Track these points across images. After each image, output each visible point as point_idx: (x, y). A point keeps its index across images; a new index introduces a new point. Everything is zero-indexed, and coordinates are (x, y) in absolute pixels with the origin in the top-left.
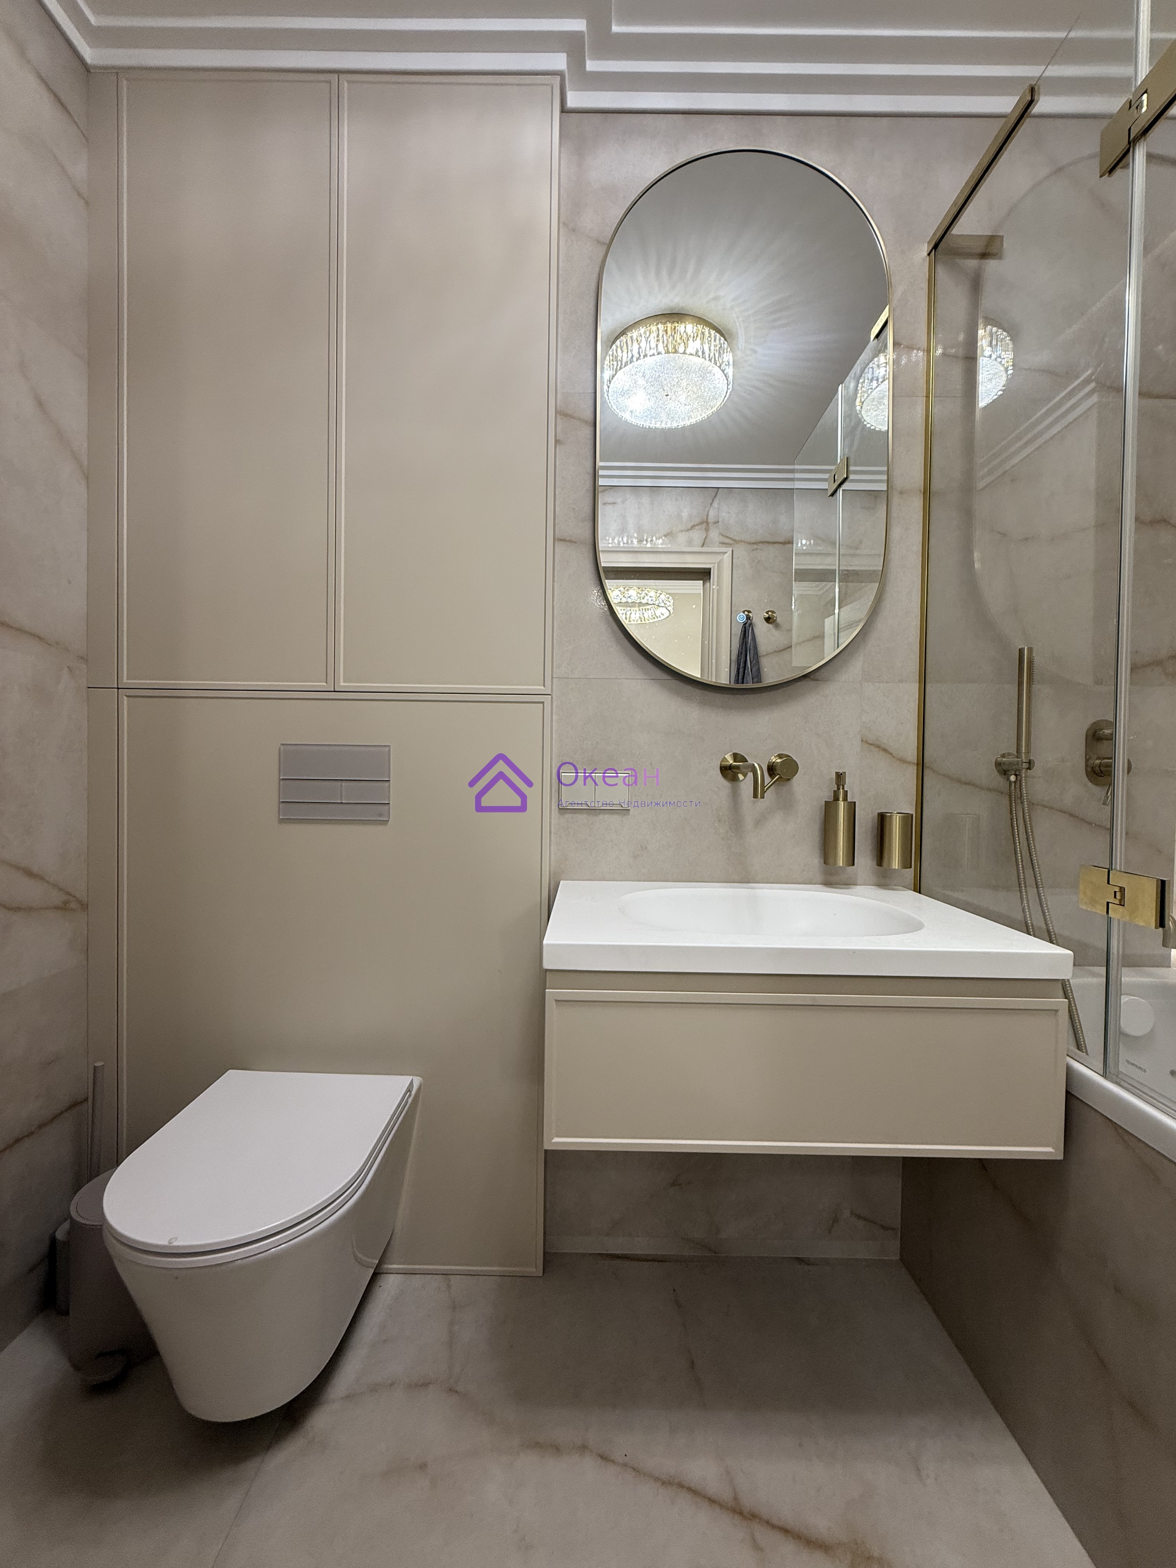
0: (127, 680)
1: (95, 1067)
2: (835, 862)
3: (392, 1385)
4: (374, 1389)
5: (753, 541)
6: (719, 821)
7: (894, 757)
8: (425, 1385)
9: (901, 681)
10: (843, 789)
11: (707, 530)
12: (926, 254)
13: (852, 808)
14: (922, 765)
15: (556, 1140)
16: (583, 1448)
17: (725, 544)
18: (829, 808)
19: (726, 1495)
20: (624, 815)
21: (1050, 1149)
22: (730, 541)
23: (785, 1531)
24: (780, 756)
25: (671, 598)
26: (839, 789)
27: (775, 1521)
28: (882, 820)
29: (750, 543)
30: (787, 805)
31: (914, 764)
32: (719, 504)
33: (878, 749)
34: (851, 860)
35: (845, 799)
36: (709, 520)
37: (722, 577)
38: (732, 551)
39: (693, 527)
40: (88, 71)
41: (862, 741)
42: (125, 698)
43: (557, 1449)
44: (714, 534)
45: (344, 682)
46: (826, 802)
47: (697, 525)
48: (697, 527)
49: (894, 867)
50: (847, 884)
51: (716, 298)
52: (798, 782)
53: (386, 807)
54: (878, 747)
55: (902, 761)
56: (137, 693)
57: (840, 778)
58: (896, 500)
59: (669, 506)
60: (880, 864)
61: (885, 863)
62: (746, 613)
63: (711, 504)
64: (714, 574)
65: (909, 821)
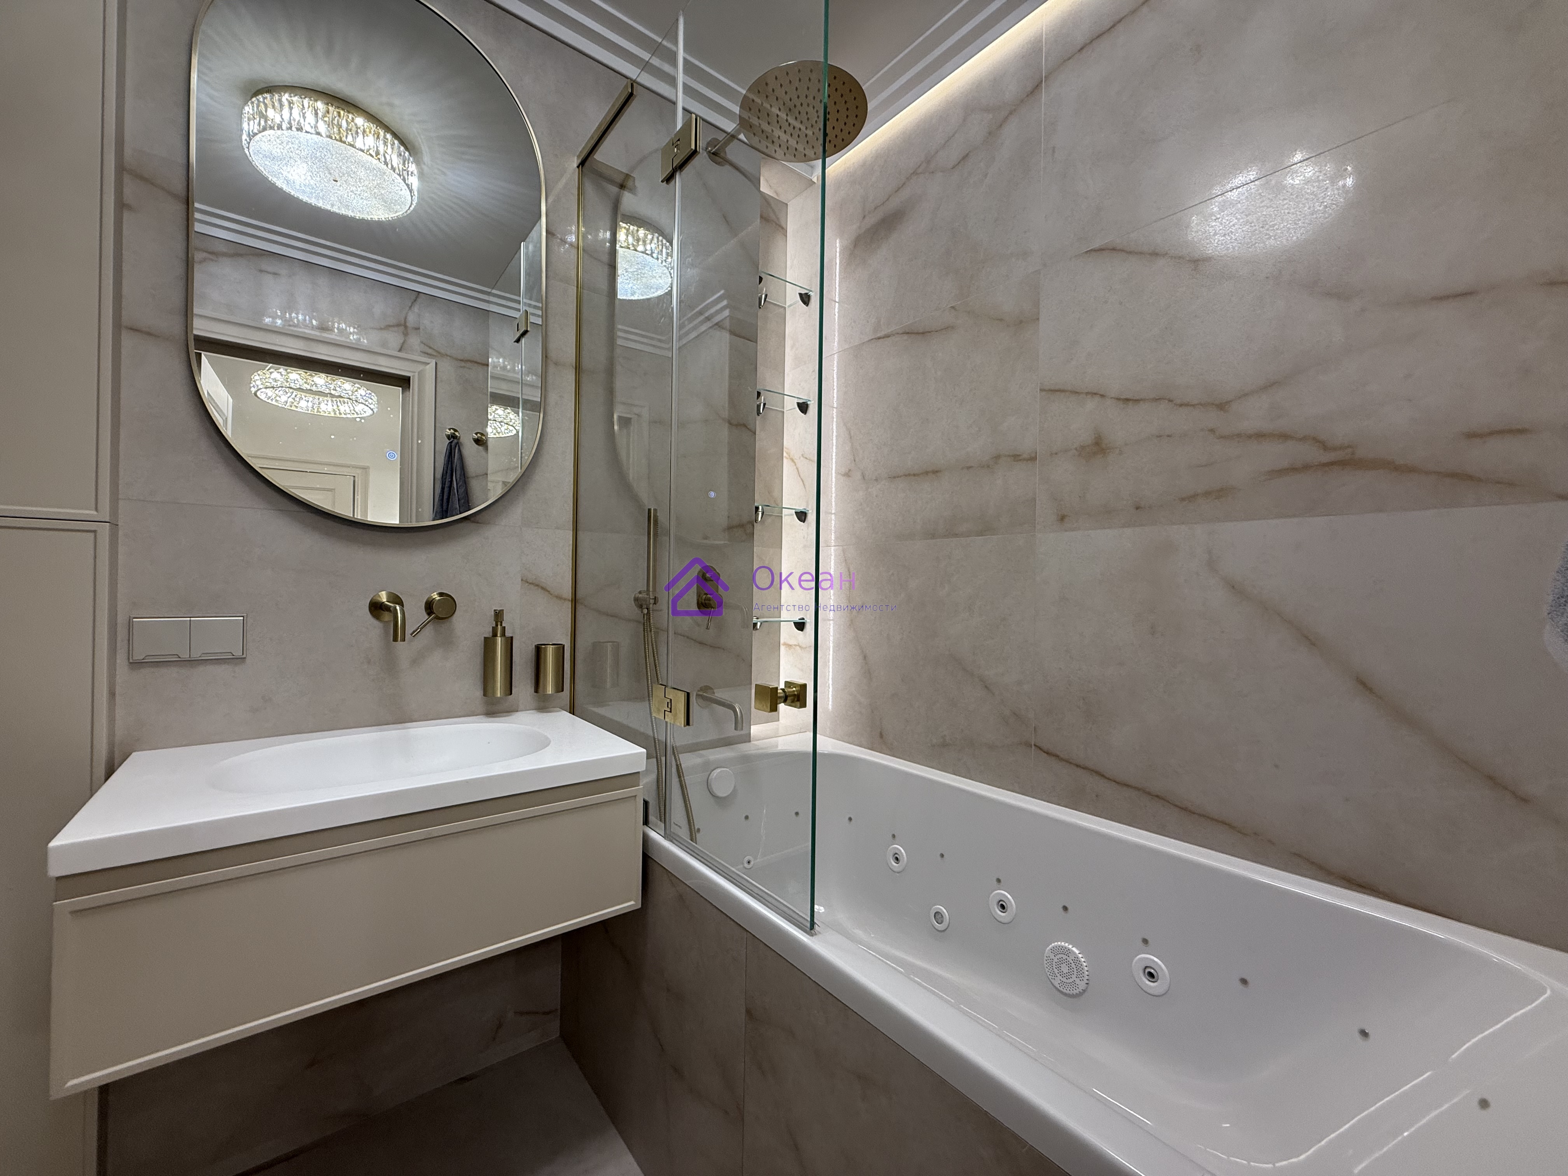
2: (494, 692)
5: (463, 358)
6: (369, 662)
7: (551, 594)
9: (557, 528)
10: (501, 625)
11: (405, 334)
12: (575, 165)
13: (509, 643)
14: (575, 601)
17: (427, 354)
18: (488, 644)
20: (236, 665)
22: (432, 352)
24: (441, 594)
25: (373, 394)
26: (497, 625)
28: (539, 651)
29: (457, 359)
30: (447, 643)
31: (569, 600)
32: (420, 309)
33: (536, 588)
34: (509, 690)
35: (503, 634)
36: (408, 325)
37: (424, 388)
38: (436, 363)
41: (522, 580)
44: (414, 341)
46: (485, 638)
47: (393, 326)
48: (393, 329)
49: (548, 693)
50: (509, 711)
52: (459, 621)
54: (537, 585)
55: (559, 597)
57: (498, 616)
58: (552, 369)
59: (357, 297)
60: (536, 691)
61: (541, 689)
62: (452, 431)
63: (410, 307)
64: (414, 384)
65: (559, 649)
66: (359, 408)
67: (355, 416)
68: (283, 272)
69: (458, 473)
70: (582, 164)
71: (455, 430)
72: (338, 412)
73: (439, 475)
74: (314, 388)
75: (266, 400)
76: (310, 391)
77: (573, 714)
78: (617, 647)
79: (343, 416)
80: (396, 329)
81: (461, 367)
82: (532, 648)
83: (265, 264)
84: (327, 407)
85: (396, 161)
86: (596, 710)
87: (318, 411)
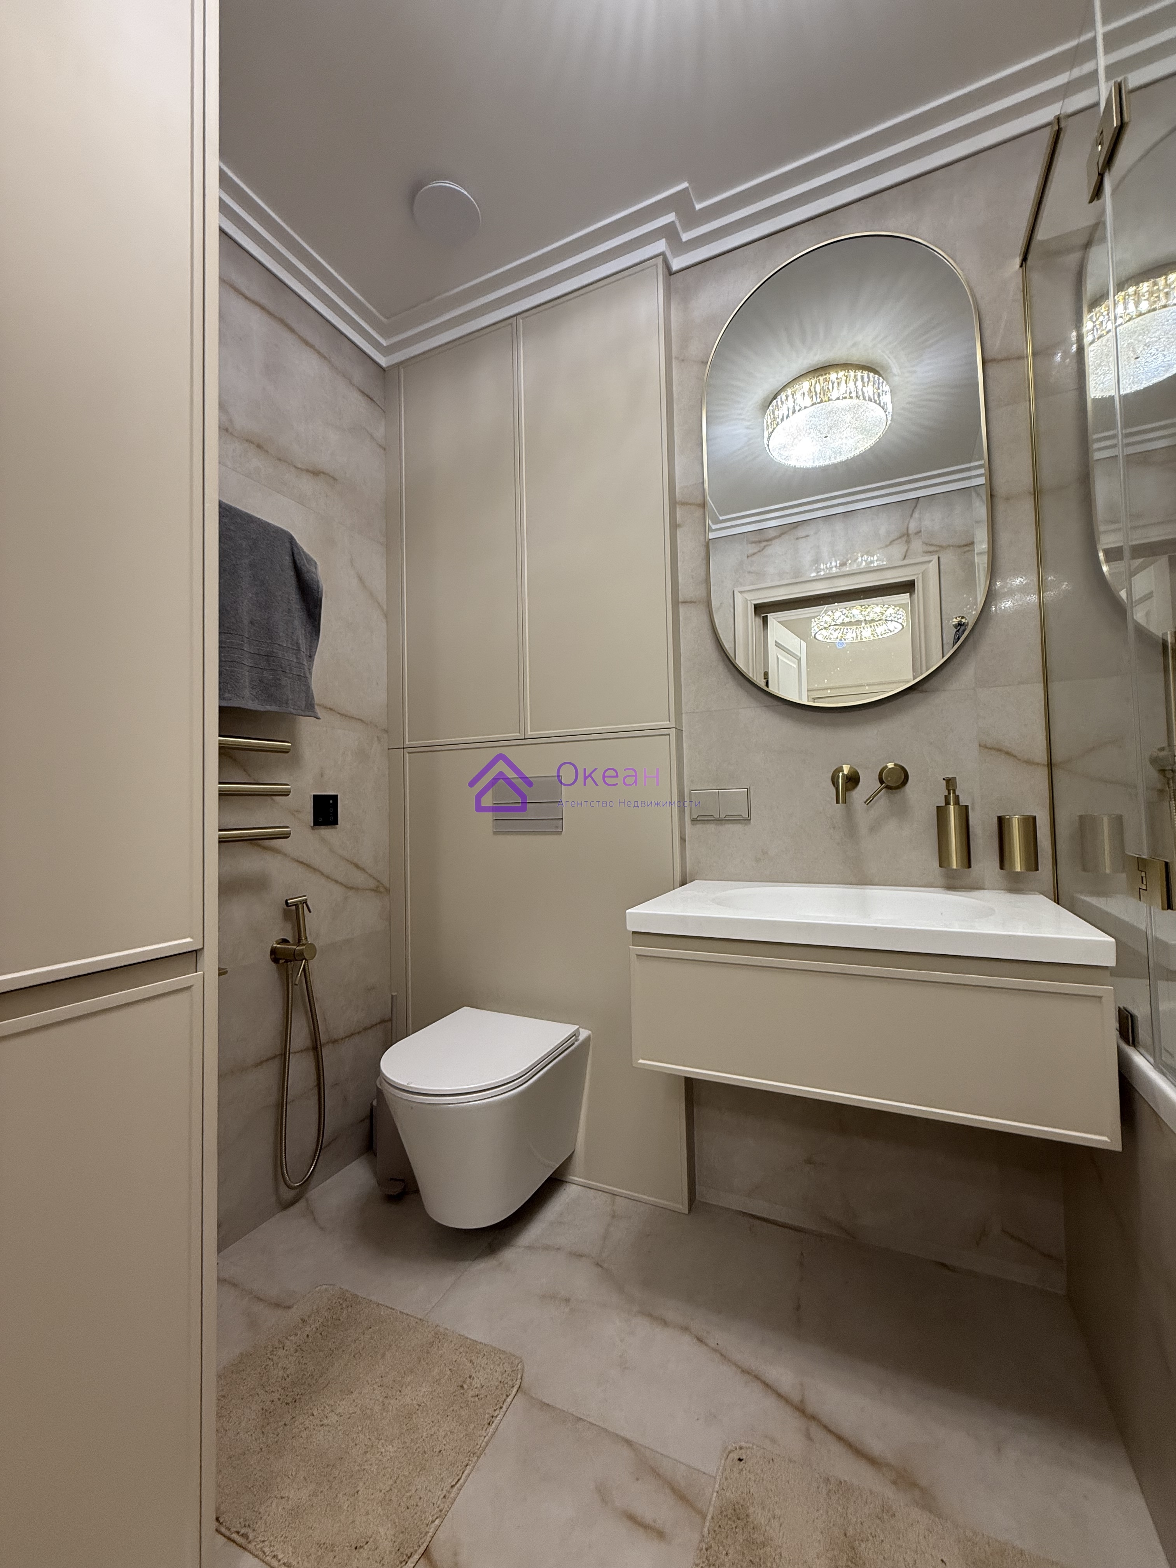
0: (408, 742)
1: (392, 996)
2: (951, 864)
3: (558, 1249)
4: (547, 1248)
5: (964, 543)
6: (834, 828)
7: (1019, 760)
8: (581, 1256)
9: (1023, 683)
10: (954, 793)
11: (908, 542)
12: (1018, 266)
13: (964, 814)
14: (1050, 765)
15: (641, 1061)
16: (686, 1329)
17: (930, 552)
18: (941, 813)
19: (796, 1397)
20: (746, 824)
21: (1105, 1138)
22: (935, 548)
23: (840, 1438)
24: (894, 765)
25: (901, 609)
26: (949, 793)
27: (833, 1428)
28: (1002, 822)
29: (959, 547)
30: (902, 812)
31: (1044, 765)
32: (920, 513)
33: (999, 752)
34: (968, 861)
35: (957, 803)
36: (910, 532)
37: (927, 588)
38: (939, 558)
39: (891, 543)
40: (384, 370)
41: (980, 745)
42: (407, 755)
43: (665, 1323)
44: (917, 545)
45: (531, 731)
46: (937, 807)
47: (897, 539)
48: (896, 542)
49: (1017, 870)
50: (972, 887)
51: (854, 345)
52: (911, 789)
53: (561, 821)
54: (999, 750)
55: (1029, 762)
56: (414, 750)
57: (950, 783)
58: (1001, 507)
59: (864, 527)
60: (1002, 867)
61: (1007, 864)
62: (959, 619)
63: (911, 516)
64: (919, 586)
65: (1030, 823)
66: (891, 625)
67: (890, 634)
68: (812, 533)
70: (1025, 259)
71: (962, 617)
75: (822, 640)
76: (850, 623)
77: (1059, 904)
78: (1118, 822)
79: (880, 637)
80: (900, 540)
81: (965, 552)
82: (996, 820)
83: (801, 532)
84: (867, 633)
85: (869, 390)
86: (1089, 899)
87: (861, 639)
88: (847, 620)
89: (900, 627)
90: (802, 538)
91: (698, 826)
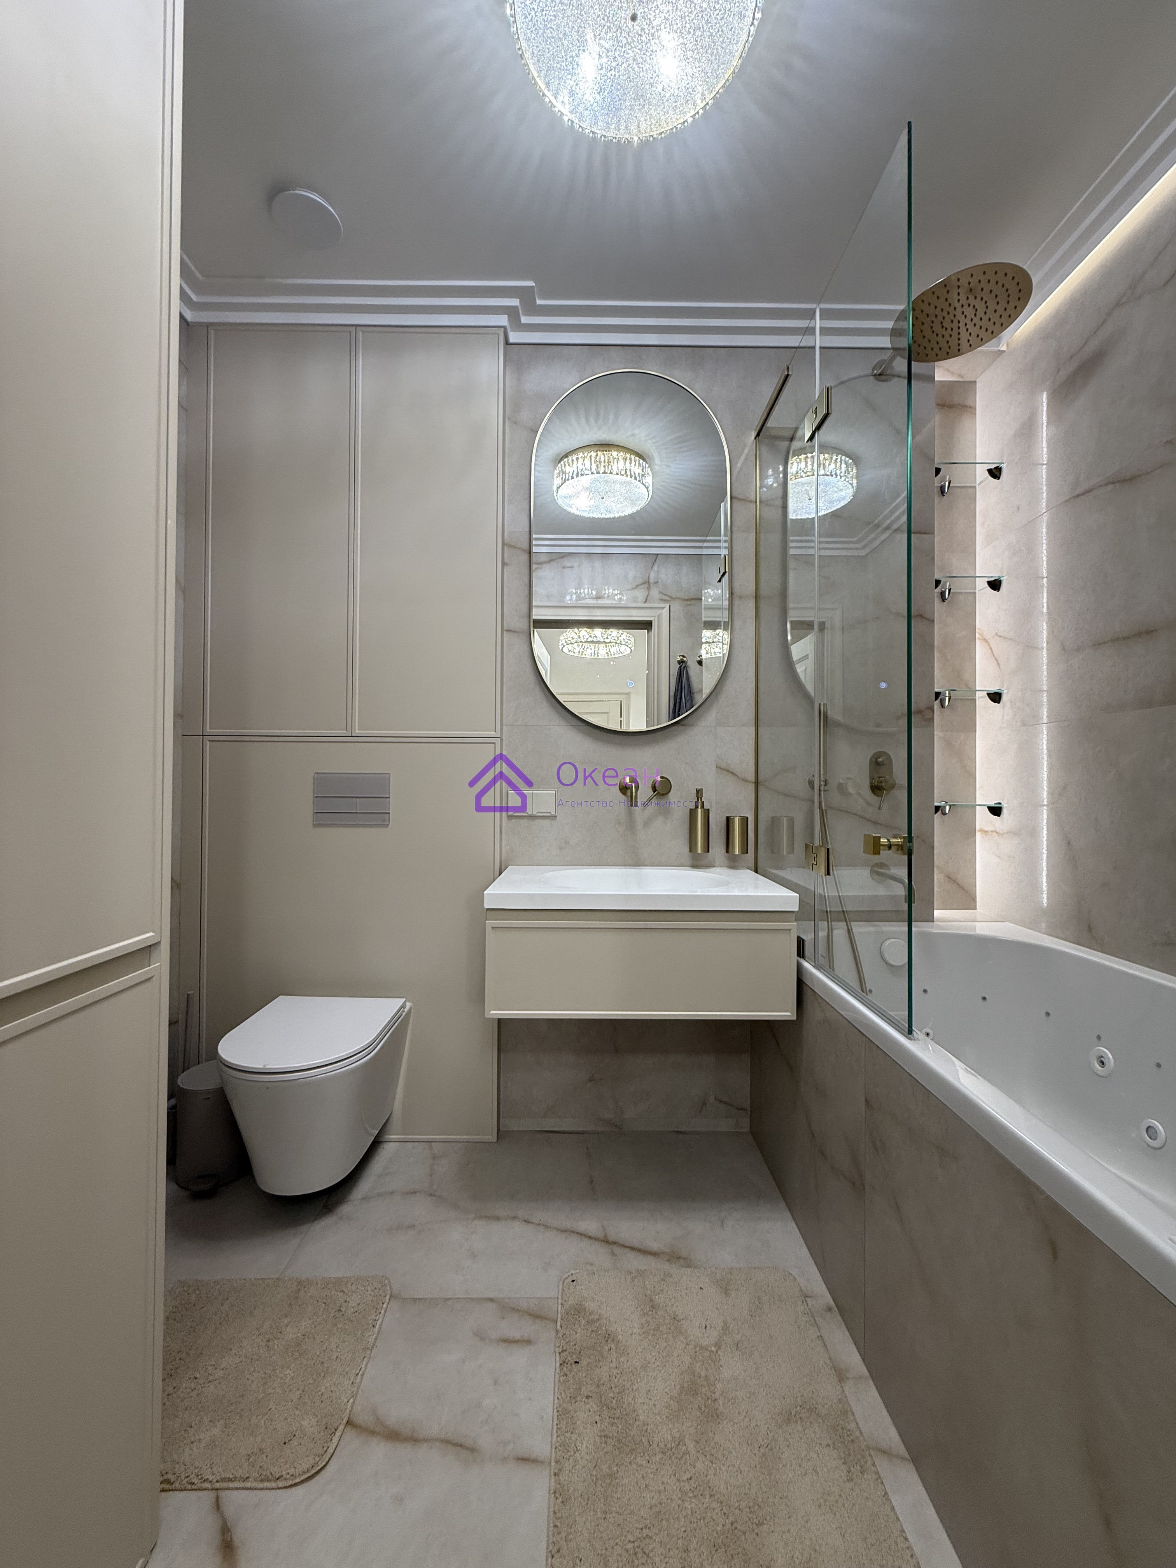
0: (210, 729)
2: (696, 850)
3: (392, 1193)
4: (380, 1195)
5: (687, 598)
6: (619, 826)
7: (739, 778)
8: (415, 1193)
9: (743, 725)
10: (701, 800)
11: (649, 589)
12: (753, 438)
13: (707, 813)
14: (757, 783)
15: (492, 1012)
16: (515, 1218)
17: (664, 600)
18: (693, 813)
19: (601, 1235)
20: (553, 820)
21: (789, 1014)
22: (668, 598)
23: (633, 1249)
24: (662, 778)
25: (631, 636)
26: (698, 800)
27: (628, 1244)
28: (728, 820)
29: (684, 600)
30: (666, 812)
31: (753, 782)
32: (658, 567)
34: (707, 848)
35: (703, 807)
36: (651, 581)
37: (662, 627)
38: (670, 606)
39: (637, 586)
40: (188, 325)
41: (717, 767)
42: (208, 742)
43: (498, 1219)
44: (655, 593)
45: (359, 730)
46: (690, 809)
47: (641, 585)
48: (640, 587)
49: (735, 854)
50: (709, 866)
51: (633, 435)
52: (673, 796)
53: (387, 815)
54: (728, 771)
55: (745, 780)
56: (215, 739)
57: (699, 792)
58: (736, 602)
59: (619, 569)
60: (727, 851)
61: (730, 850)
62: (681, 657)
63: (652, 567)
64: (655, 625)
65: (745, 821)
66: (623, 648)
67: (621, 655)
68: (576, 564)
69: (686, 690)
70: (758, 435)
71: (684, 656)
72: (609, 654)
73: (672, 694)
74: (595, 640)
75: (568, 653)
76: (592, 642)
77: (757, 873)
78: (791, 821)
79: (613, 656)
80: (643, 586)
81: (687, 605)
82: (724, 819)
83: (567, 562)
84: (602, 651)
85: (637, 470)
86: (774, 871)
87: (598, 656)
88: (590, 639)
89: (629, 651)
90: (568, 567)
91: (513, 821)
